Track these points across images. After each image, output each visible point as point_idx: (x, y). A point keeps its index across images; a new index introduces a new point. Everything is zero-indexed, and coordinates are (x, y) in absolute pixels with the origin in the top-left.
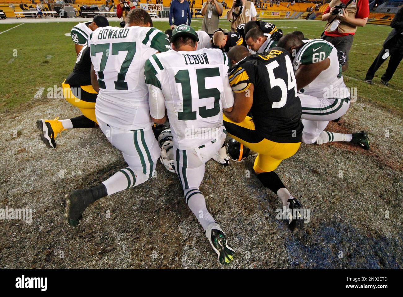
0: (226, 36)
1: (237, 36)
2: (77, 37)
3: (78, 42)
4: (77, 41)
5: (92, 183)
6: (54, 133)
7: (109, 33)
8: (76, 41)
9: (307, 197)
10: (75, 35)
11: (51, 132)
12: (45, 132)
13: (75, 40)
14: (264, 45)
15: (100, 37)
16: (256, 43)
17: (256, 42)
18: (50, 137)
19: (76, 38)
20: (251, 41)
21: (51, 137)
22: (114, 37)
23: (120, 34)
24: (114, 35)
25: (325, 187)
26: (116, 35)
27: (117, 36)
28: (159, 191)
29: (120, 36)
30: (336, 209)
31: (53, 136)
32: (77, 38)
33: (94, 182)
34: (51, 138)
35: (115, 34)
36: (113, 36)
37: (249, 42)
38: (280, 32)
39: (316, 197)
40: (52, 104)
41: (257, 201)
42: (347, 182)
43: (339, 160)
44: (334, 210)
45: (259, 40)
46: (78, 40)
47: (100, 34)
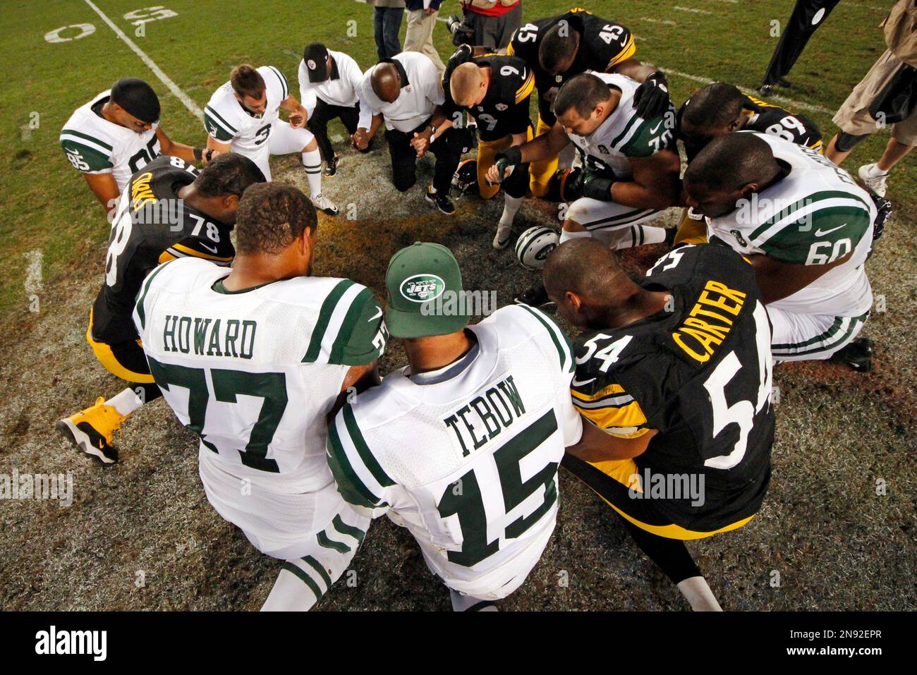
0: (484, 70)
1: (517, 72)
2: (81, 157)
3: (87, 167)
4: (83, 166)
5: (229, 572)
6: (106, 437)
7: (196, 335)
8: (81, 168)
9: (735, 555)
10: (73, 154)
11: (96, 438)
12: (83, 443)
13: (79, 165)
14: (613, 126)
15: (170, 346)
16: (589, 120)
17: (588, 117)
18: (98, 447)
19: (78, 160)
20: (574, 117)
21: (101, 447)
22: (214, 350)
23: (230, 342)
24: (211, 346)
25: (775, 519)
26: (217, 346)
27: (223, 350)
28: (388, 584)
29: (230, 350)
30: (806, 583)
31: (104, 440)
32: (81, 160)
33: (232, 566)
34: (102, 450)
35: (214, 342)
36: (210, 349)
37: (570, 121)
38: (661, 86)
39: (755, 550)
40: (73, 308)
41: (621, 586)
42: (825, 492)
43: (799, 422)
44: (802, 588)
45: (599, 111)
46: (86, 164)
47: (166, 333)
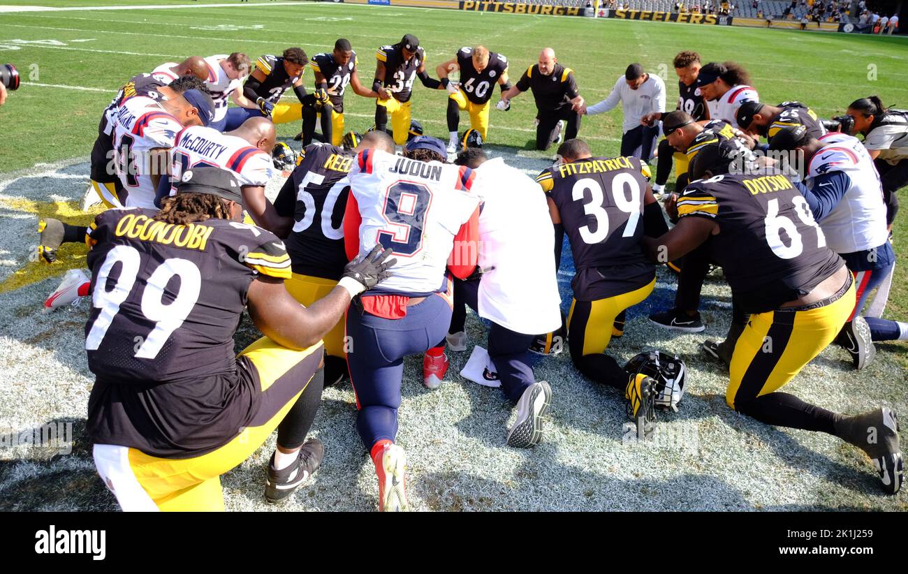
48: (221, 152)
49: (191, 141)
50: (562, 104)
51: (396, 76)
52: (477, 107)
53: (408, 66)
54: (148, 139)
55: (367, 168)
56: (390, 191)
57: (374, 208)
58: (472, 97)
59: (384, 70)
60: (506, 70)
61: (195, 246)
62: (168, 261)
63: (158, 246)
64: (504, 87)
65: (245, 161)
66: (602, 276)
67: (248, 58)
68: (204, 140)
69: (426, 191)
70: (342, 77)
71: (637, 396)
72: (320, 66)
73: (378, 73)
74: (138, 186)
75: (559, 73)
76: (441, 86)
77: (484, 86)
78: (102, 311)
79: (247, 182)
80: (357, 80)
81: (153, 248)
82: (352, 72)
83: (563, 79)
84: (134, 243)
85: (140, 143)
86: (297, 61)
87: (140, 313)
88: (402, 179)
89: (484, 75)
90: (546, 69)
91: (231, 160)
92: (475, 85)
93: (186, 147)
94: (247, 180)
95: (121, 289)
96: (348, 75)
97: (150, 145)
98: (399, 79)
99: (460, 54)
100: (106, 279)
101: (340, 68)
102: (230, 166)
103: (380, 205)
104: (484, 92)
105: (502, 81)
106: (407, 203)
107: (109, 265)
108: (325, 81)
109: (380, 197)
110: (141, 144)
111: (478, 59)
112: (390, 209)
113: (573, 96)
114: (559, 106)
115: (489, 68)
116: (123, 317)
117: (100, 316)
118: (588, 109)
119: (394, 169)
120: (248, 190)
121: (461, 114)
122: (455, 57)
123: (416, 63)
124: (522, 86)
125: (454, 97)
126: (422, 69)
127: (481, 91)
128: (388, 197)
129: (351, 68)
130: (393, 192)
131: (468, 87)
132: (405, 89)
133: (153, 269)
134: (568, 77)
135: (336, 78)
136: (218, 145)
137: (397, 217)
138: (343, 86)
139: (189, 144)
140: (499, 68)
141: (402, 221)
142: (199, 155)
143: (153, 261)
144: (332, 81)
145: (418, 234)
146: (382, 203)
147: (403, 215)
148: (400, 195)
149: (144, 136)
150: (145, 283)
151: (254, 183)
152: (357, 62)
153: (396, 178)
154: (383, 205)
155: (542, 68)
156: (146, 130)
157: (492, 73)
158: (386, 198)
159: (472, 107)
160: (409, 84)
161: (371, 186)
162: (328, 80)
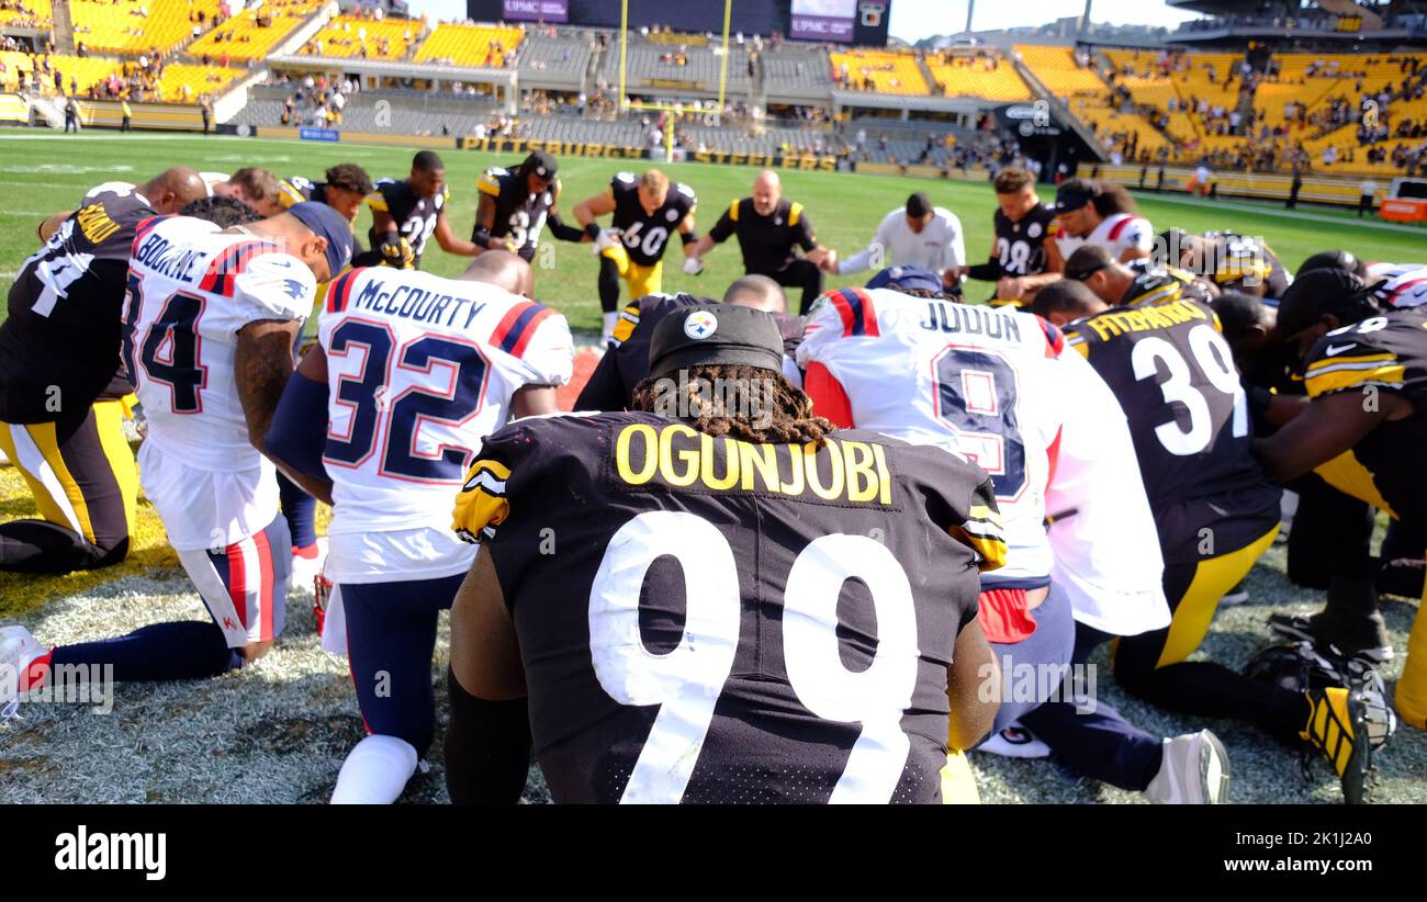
48: (473, 313)
49: (387, 295)
50: (790, 260)
51: (513, 221)
52: (643, 270)
53: (535, 204)
54: (247, 300)
55: (866, 326)
56: (939, 370)
57: (910, 406)
58: (636, 255)
59: (491, 211)
60: (693, 209)
61: (868, 496)
62: (819, 543)
63: (774, 503)
64: (687, 238)
65: (532, 331)
66: (1222, 512)
67: (273, 177)
68: (421, 292)
69: (1007, 365)
70: (424, 221)
71: (1343, 733)
72: (388, 199)
73: (481, 213)
74: (201, 411)
75: (785, 212)
76: (585, 237)
77: (657, 237)
78: (662, 712)
79: (533, 378)
80: (447, 227)
81: (764, 511)
82: (439, 212)
83: (793, 221)
84: (691, 501)
85: (221, 310)
86: (356, 187)
87: (793, 706)
88: (954, 343)
89: (658, 219)
90: (767, 204)
91: (499, 330)
92: (642, 234)
93: (376, 309)
94: (535, 373)
95: (704, 639)
96: (434, 216)
97: (247, 313)
98: (519, 224)
99: (616, 184)
100: (636, 616)
101: (421, 205)
102: (499, 343)
103: (924, 399)
104: (657, 246)
105: (685, 227)
106: (978, 390)
107: (630, 572)
108: (393, 226)
109: (920, 382)
110: (227, 312)
111: (653, 192)
112: (948, 405)
113: (808, 246)
114: (784, 264)
115: (668, 205)
116: (737, 726)
117: (656, 731)
118: (843, 265)
119: (929, 324)
120: (532, 394)
121: (622, 283)
122: (608, 190)
123: (547, 199)
124: (719, 234)
125: (611, 254)
126: (554, 211)
127: (652, 244)
128: (938, 382)
129: (438, 206)
130: (944, 369)
131: (630, 239)
132: (529, 242)
133: (784, 569)
134: (801, 218)
135: (414, 224)
136: (461, 301)
137: (971, 422)
138: (425, 237)
139: (384, 302)
140: (682, 205)
141: (982, 429)
142: (417, 322)
143: (771, 547)
144: (407, 228)
145: (1018, 453)
146: (928, 395)
147: (980, 416)
148: (959, 375)
149: (236, 293)
150: (775, 611)
151: (548, 380)
152: (447, 195)
153: (939, 342)
154: (931, 400)
155: (760, 203)
156: (242, 282)
157: (672, 215)
158: (934, 385)
159: (636, 273)
160: (535, 234)
161: (892, 364)
162: (400, 226)
